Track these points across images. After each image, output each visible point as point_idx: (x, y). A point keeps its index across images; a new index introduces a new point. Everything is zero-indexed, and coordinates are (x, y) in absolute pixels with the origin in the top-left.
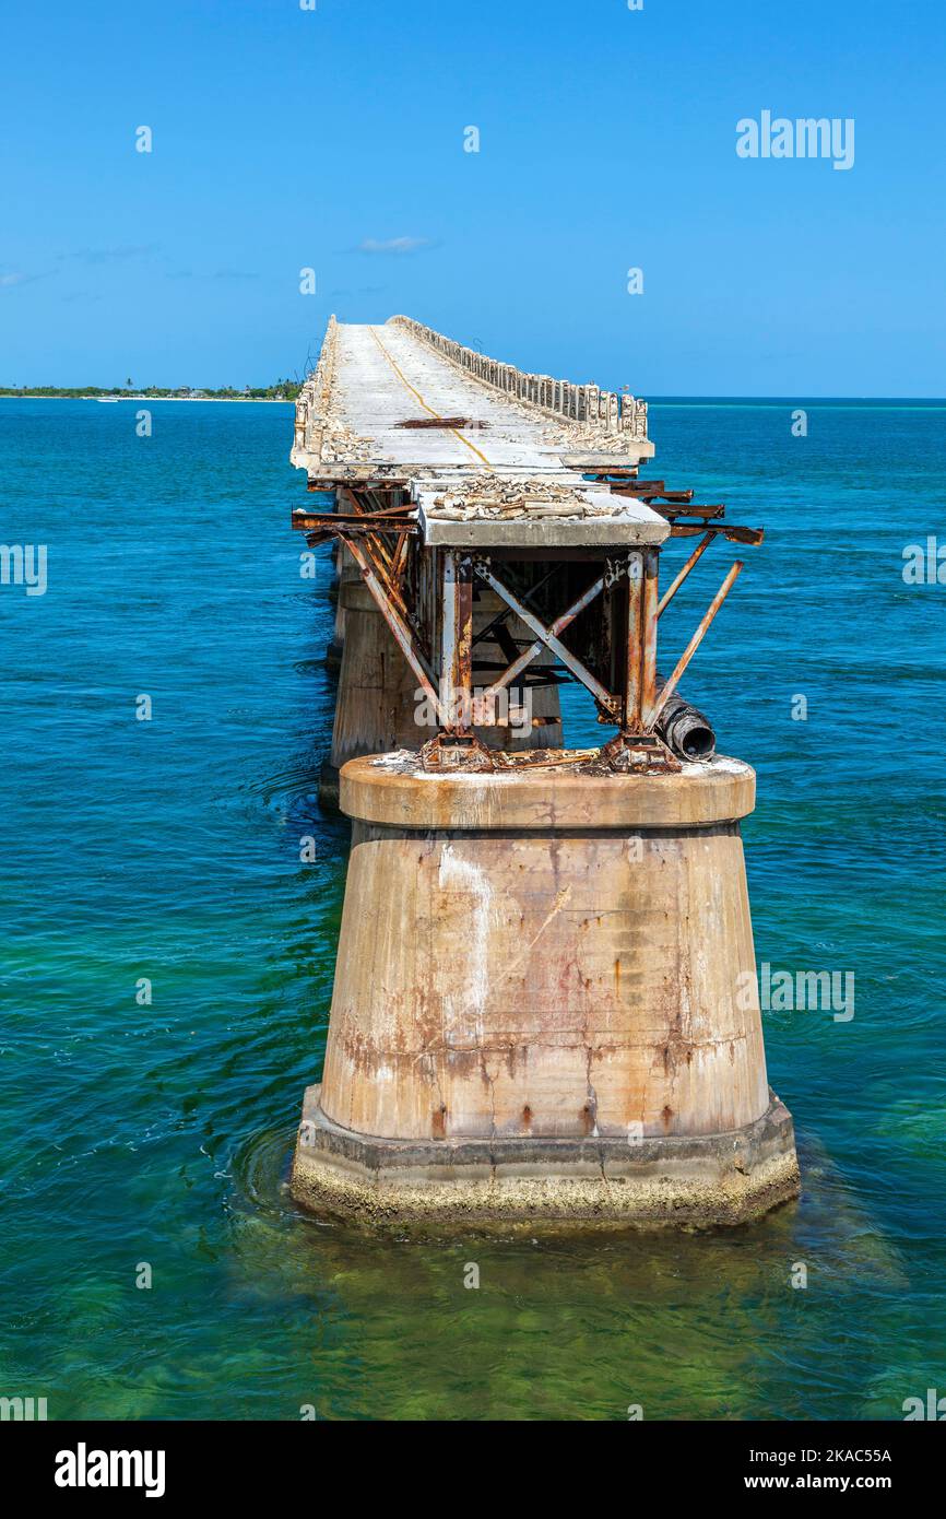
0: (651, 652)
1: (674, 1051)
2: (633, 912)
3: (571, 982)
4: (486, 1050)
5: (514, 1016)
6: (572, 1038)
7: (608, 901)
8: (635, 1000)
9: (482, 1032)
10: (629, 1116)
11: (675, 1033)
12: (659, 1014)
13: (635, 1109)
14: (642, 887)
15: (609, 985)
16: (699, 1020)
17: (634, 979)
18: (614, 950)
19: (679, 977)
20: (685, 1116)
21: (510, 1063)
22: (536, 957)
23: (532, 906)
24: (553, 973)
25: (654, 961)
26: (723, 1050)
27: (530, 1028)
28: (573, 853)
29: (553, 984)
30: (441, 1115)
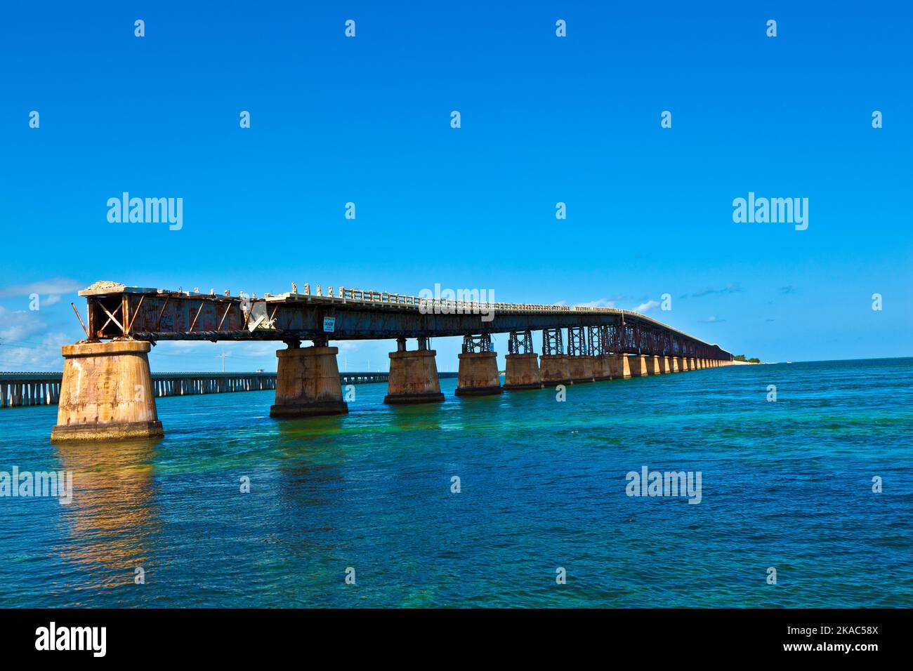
0: (127, 317)
1: (115, 404)
2: (109, 372)
3: (95, 389)
4: (78, 405)
5: (84, 397)
6: (95, 402)
7: (104, 371)
8: (107, 392)
9: (77, 401)
10: (105, 419)
11: (115, 400)
12: (112, 395)
13: (106, 417)
14: (111, 367)
15: (103, 389)
16: (120, 397)
17: (108, 388)
18: (104, 381)
19: (116, 388)
20: (115, 419)
21: (83, 407)
22: (89, 383)
23: (89, 372)
24: (92, 387)
25: (112, 383)
26: (126, 404)
27: (87, 399)
28: (98, 359)
29: (92, 389)
30: (69, 419)
